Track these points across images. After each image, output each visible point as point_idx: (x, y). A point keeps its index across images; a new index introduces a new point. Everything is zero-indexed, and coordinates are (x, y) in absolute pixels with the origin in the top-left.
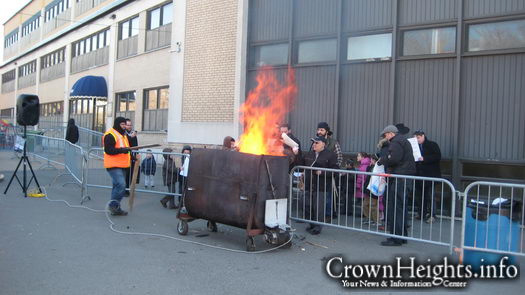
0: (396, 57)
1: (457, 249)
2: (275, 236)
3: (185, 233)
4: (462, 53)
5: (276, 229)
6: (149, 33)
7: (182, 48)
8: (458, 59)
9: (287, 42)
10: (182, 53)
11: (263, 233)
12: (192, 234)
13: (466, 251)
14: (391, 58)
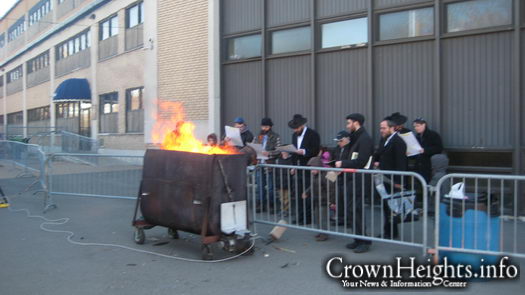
0: (372, 43)
1: (431, 251)
2: (232, 243)
3: (142, 242)
4: (440, 33)
5: (233, 235)
6: (129, 31)
7: (155, 44)
8: (437, 42)
9: (260, 33)
10: (155, 50)
11: (219, 240)
12: (149, 242)
13: (440, 252)
14: (367, 44)
